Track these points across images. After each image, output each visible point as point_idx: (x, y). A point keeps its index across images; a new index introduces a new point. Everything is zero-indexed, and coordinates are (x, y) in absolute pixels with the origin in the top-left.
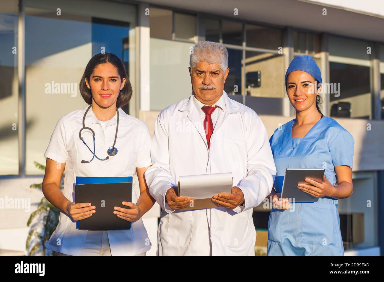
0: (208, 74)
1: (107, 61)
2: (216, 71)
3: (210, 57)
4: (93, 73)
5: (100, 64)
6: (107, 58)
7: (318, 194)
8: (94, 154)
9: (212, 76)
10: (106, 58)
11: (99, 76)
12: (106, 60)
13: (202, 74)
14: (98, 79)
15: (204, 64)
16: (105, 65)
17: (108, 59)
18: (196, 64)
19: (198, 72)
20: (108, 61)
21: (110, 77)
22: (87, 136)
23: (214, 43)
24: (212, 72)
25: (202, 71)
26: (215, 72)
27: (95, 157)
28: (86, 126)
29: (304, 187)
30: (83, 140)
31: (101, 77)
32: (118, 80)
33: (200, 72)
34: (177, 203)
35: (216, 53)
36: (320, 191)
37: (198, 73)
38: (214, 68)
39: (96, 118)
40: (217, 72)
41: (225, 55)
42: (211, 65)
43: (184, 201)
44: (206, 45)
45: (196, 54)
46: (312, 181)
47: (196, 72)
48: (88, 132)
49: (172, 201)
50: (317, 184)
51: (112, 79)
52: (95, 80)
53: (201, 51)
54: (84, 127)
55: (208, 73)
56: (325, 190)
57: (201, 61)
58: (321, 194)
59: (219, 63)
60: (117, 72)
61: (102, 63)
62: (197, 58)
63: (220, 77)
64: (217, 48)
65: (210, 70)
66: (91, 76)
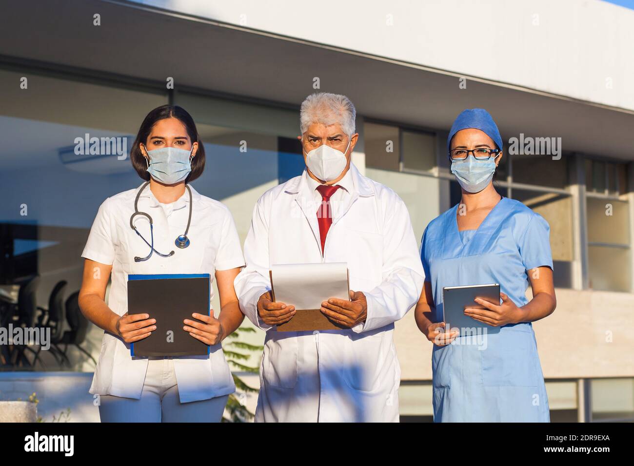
0: (325, 141)
1: (171, 116)
2: (337, 136)
3: (326, 116)
4: (151, 134)
5: (160, 119)
6: (171, 112)
7: (496, 322)
8: (152, 247)
9: (331, 143)
10: (169, 112)
11: (159, 136)
12: (169, 113)
13: (317, 141)
14: (159, 141)
15: (318, 126)
16: (169, 120)
17: (173, 113)
18: (308, 127)
19: (310, 138)
20: (173, 116)
21: (176, 138)
22: (141, 223)
23: (334, 95)
24: (330, 138)
25: (316, 136)
26: (335, 137)
27: (154, 252)
28: (139, 210)
29: (473, 313)
30: (135, 230)
31: (163, 138)
32: (187, 143)
33: (313, 138)
34: (272, 312)
35: (335, 110)
36: (498, 317)
37: (311, 140)
38: (334, 132)
39: (155, 199)
40: (338, 138)
41: (350, 112)
42: (328, 128)
43: (281, 309)
44: (322, 99)
45: (307, 113)
46: (486, 303)
47: (308, 138)
48: (143, 218)
49: (265, 310)
50: (493, 306)
51: (178, 142)
52: (154, 143)
53: (315, 108)
54: (137, 213)
55: (326, 139)
56: (505, 314)
57: (314, 122)
58: (500, 322)
59: (340, 125)
60: (186, 131)
61: (164, 118)
62: (308, 118)
63: (343, 144)
64: (337, 103)
65: (327, 136)
66: (149, 137)
